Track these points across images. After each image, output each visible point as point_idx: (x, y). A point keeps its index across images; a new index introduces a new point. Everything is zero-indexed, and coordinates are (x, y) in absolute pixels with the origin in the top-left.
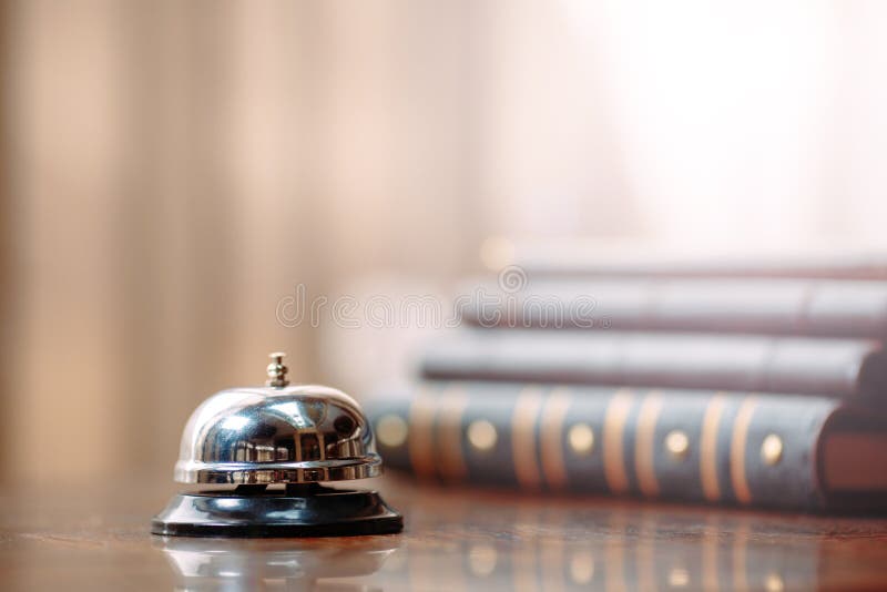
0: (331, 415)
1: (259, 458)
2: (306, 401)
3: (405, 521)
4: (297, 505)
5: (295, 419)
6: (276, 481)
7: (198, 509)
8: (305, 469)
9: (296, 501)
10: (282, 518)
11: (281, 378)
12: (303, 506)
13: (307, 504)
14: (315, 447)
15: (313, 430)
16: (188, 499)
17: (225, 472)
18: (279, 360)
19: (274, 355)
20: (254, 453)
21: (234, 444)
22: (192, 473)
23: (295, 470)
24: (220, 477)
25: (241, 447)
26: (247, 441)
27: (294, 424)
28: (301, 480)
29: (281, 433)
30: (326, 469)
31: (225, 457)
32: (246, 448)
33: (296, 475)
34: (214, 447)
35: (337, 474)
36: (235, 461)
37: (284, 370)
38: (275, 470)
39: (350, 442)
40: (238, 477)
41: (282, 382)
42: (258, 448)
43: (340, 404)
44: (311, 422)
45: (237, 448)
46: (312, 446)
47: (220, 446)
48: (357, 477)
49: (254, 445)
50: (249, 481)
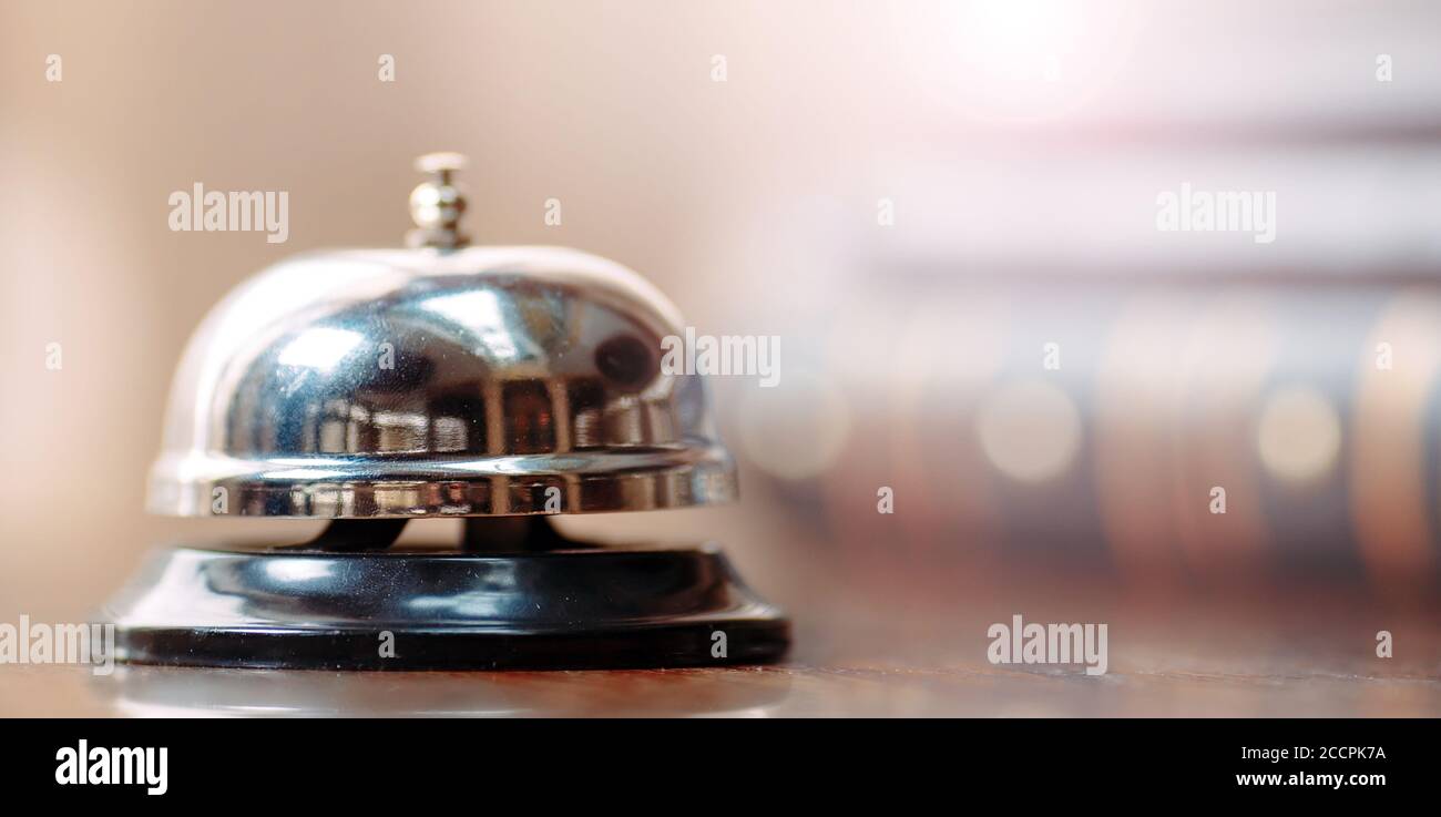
0: (590, 329)
1: (385, 447)
2: (519, 290)
3: (798, 634)
4: (491, 578)
5: (488, 339)
6: (432, 510)
7: (213, 588)
8: (514, 478)
9: (487, 569)
10: (445, 613)
11: (451, 226)
12: (508, 579)
13: (521, 574)
14: (544, 420)
15: (537, 371)
16: (187, 560)
17: (287, 485)
18: (446, 177)
19: (433, 162)
20: (370, 434)
21: (313, 409)
22: (198, 487)
23: (484, 480)
24: (276, 499)
25: (334, 416)
26: (352, 397)
27: (479, 352)
28: (501, 508)
29: (447, 377)
30: (572, 479)
31: (289, 443)
32: (347, 419)
33: (489, 492)
34: (259, 415)
35: (603, 493)
36: (318, 450)
37: (459, 205)
38: (430, 478)
39: (643, 408)
40: (325, 499)
41: (453, 235)
42: (383, 419)
43: (618, 304)
44: (534, 349)
45: (325, 417)
46: (532, 416)
47: (273, 412)
48: (660, 502)
49: (372, 410)
50: (357, 509)
